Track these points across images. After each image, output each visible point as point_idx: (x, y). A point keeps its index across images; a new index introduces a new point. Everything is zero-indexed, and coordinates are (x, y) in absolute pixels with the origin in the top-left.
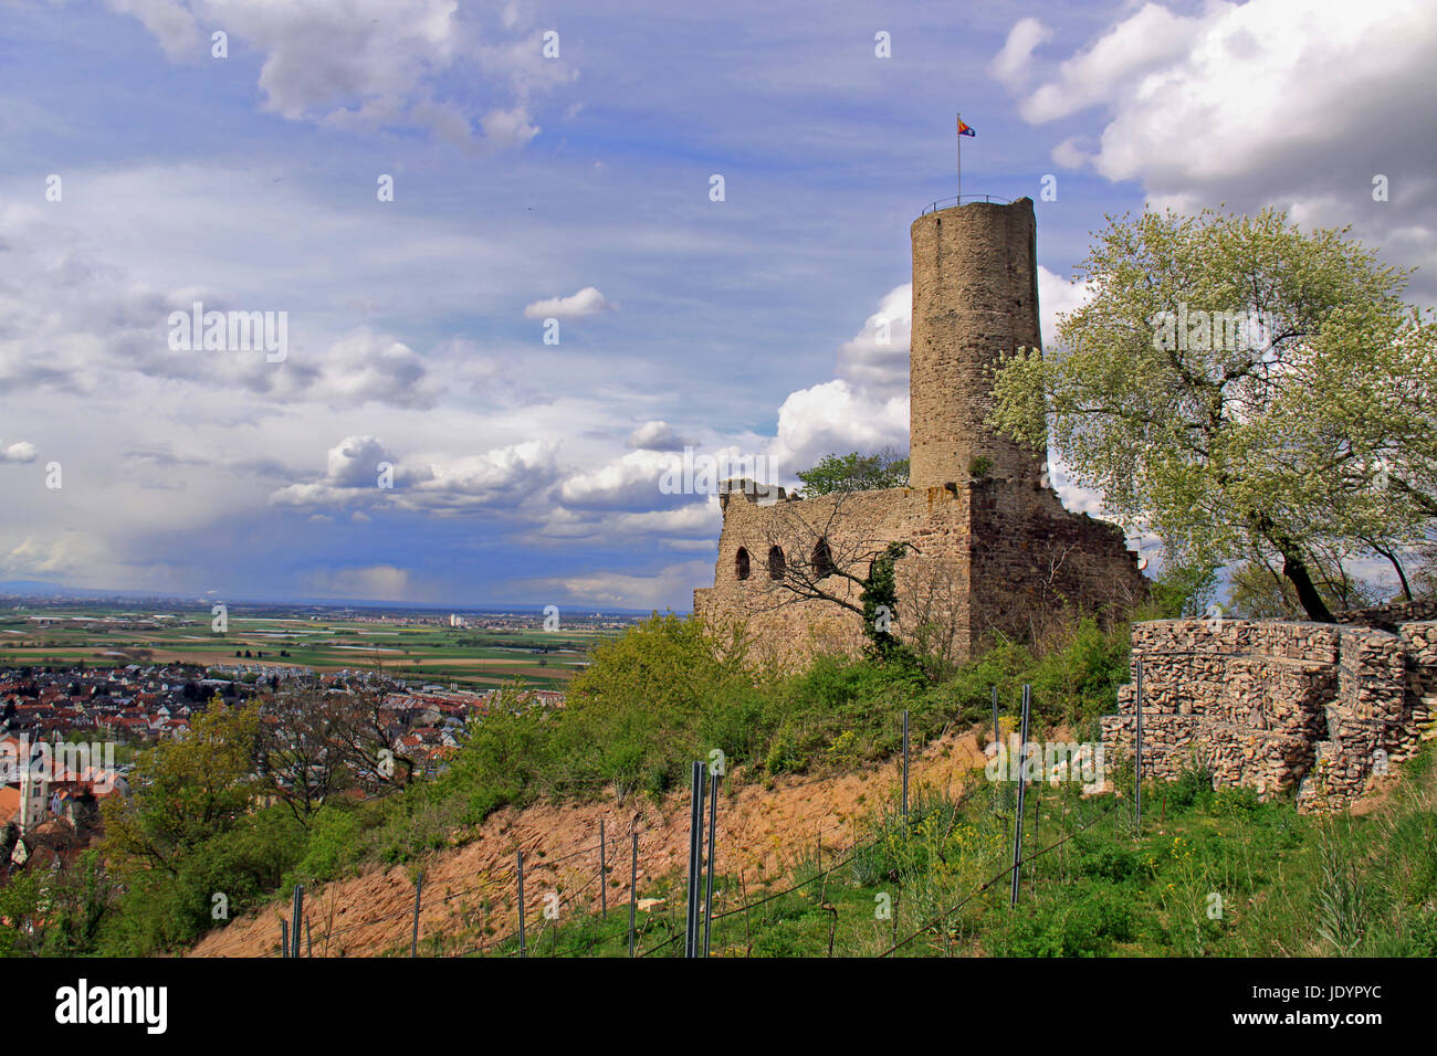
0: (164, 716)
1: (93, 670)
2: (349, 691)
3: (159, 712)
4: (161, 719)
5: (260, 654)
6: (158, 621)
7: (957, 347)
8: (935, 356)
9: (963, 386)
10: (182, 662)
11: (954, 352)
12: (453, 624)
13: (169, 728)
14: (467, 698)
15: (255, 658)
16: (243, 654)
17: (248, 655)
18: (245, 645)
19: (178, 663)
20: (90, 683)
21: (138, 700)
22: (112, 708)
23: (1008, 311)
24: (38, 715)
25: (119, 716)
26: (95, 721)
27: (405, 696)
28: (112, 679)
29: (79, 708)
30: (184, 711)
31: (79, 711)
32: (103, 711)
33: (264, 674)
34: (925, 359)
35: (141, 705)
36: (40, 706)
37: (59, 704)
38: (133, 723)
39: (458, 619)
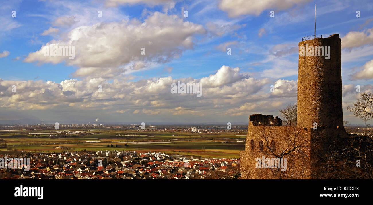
0: (80, 171)
1: (52, 154)
2: (151, 159)
3: (78, 170)
4: (79, 173)
5: (117, 145)
6: (77, 133)
7: (309, 85)
8: (303, 88)
9: (310, 97)
10: (87, 150)
11: (308, 87)
12: (193, 131)
13: (82, 176)
14: (197, 162)
15: (115, 147)
16: (110, 146)
17: (112, 146)
18: (111, 142)
19: (85, 150)
20: (52, 159)
21: (70, 166)
22: (61, 169)
23: (327, 73)
24: (33, 172)
25: (63, 172)
26: (54, 174)
27: (172, 162)
28: (60, 157)
29: (48, 169)
30: (88, 169)
31: (48, 170)
32: (57, 170)
33: (118, 154)
34: (300, 88)
35: (71, 167)
36: (34, 169)
37: (40, 168)
38: (69, 175)
39: (195, 129)
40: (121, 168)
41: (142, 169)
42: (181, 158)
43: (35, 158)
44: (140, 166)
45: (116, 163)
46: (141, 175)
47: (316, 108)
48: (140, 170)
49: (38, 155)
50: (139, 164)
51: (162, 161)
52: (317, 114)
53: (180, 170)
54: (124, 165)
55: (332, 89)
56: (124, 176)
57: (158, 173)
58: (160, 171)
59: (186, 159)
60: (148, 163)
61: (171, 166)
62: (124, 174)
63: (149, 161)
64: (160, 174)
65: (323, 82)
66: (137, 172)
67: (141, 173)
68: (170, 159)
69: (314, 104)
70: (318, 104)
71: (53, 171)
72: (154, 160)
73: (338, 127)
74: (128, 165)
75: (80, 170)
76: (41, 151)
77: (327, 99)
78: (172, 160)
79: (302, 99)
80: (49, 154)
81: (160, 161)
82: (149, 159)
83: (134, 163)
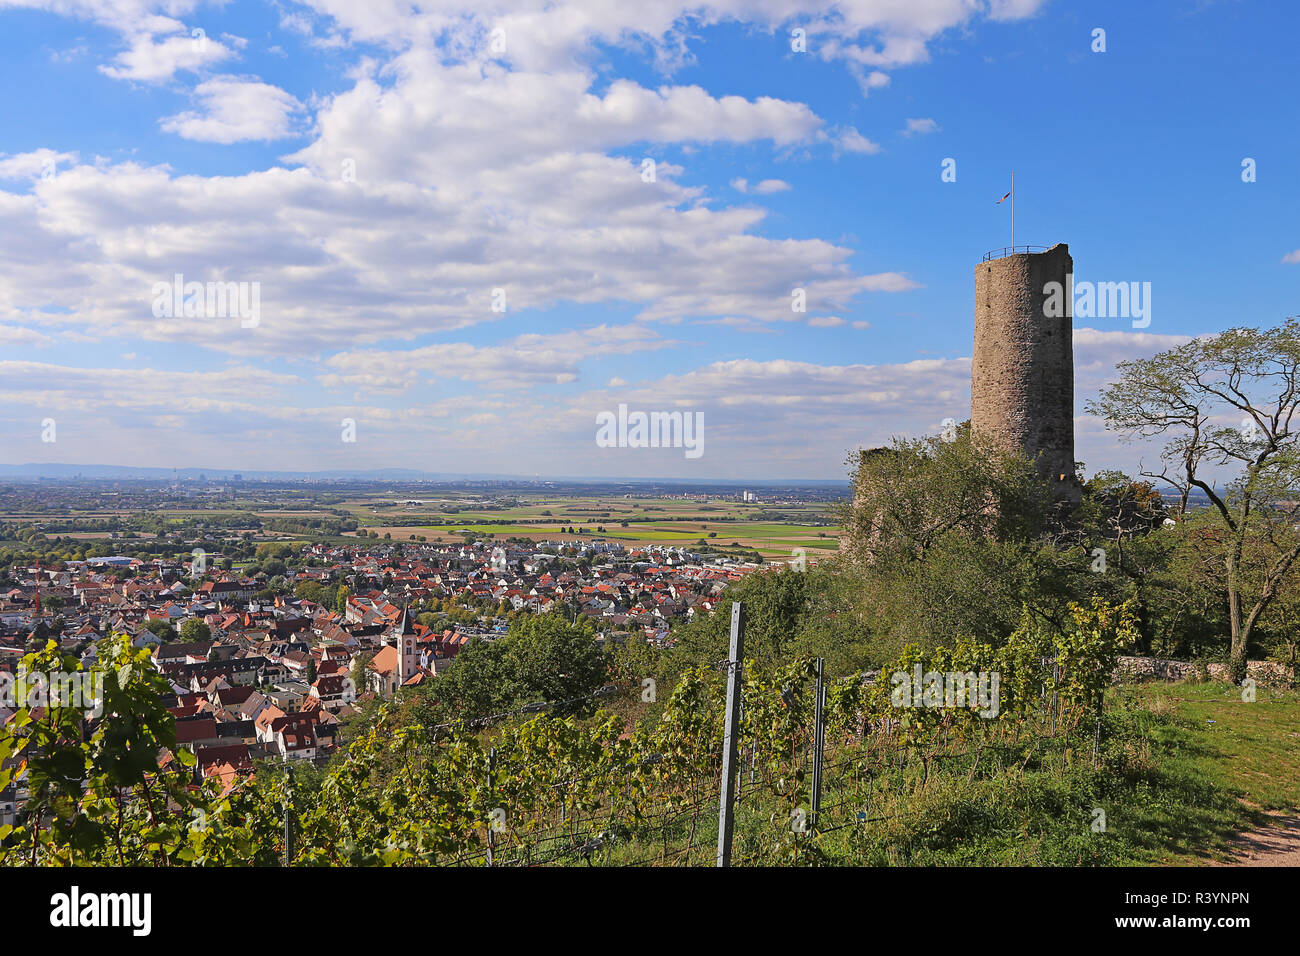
0: (502, 586)
1: (448, 546)
2: (653, 562)
3: (499, 584)
4: (500, 589)
5: (581, 529)
6: (499, 502)
7: (999, 372)
8: (984, 378)
9: (1001, 403)
10: (518, 539)
11: (996, 375)
12: (745, 499)
15: (576, 534)
16: (567, 530)
17: (571, 531)
18: (568, 522)
19: (514, 539)
20: (445, 559)
21: (482, 573)
22: (463, 580)
23: (1040, 341)
24: (408, 586)
25: (468, 587)
26: (450, 591)
27: (699, 568)
28: (462, 554)
29: (438, 580)
30: (519, 582)
31: (438, 582)
32: (456, 582)
33: (583, 549)
34: (979, 379)
35: (485, 577)
36: (409, 578)
37: (423, 576)
38: (479, 593)
39: (750, 495)
40: (588, 581)
41: (633, 584)
42: (718, 561)
43: (412, 554)
44: (628, 576)
45: (578, 570)
46: (632, 597)
47: (1013, 430)
48: (629, 587)
49: (417, 548)
50: (627, 572)
51: (678, 568)
52: (1017, 444)
53: (716, 588)
54: (597, 575)
55: (1050, 382)
56: (596, 598)
57: (669, 593)
58: (672, 589)
59: (728, 562)
60: (648, 571)
61: (696, 578)
62: (595, 595)
63: (649, 567)
64: (674, 595)
65: (1032, 364)
66: (623, 590)
67: (632, 592)
68: (696, 562)
69: (1008, 420)
70: (1019, 418)
71: (448, 583)
72: (661, 564)
73: (1062, 476)
74: (605, 575)
75: (503, 582)
76: (424, 539)
77: (1039, 406)
78: (700, 565)
79: (981, 408)
80: (441, 547)
81: (673, 566)
82: (649, 561)
83: (617, 569)
